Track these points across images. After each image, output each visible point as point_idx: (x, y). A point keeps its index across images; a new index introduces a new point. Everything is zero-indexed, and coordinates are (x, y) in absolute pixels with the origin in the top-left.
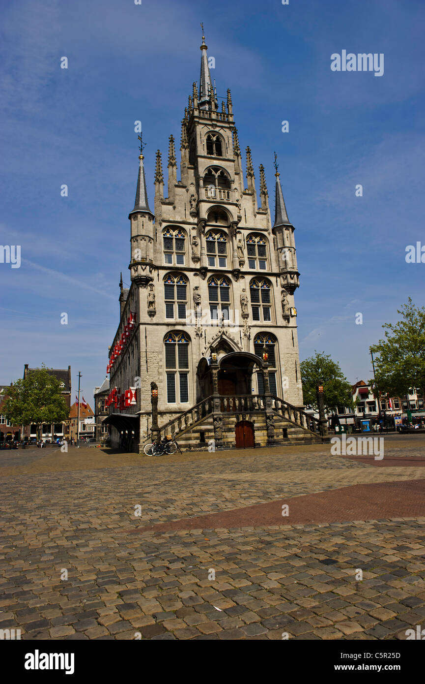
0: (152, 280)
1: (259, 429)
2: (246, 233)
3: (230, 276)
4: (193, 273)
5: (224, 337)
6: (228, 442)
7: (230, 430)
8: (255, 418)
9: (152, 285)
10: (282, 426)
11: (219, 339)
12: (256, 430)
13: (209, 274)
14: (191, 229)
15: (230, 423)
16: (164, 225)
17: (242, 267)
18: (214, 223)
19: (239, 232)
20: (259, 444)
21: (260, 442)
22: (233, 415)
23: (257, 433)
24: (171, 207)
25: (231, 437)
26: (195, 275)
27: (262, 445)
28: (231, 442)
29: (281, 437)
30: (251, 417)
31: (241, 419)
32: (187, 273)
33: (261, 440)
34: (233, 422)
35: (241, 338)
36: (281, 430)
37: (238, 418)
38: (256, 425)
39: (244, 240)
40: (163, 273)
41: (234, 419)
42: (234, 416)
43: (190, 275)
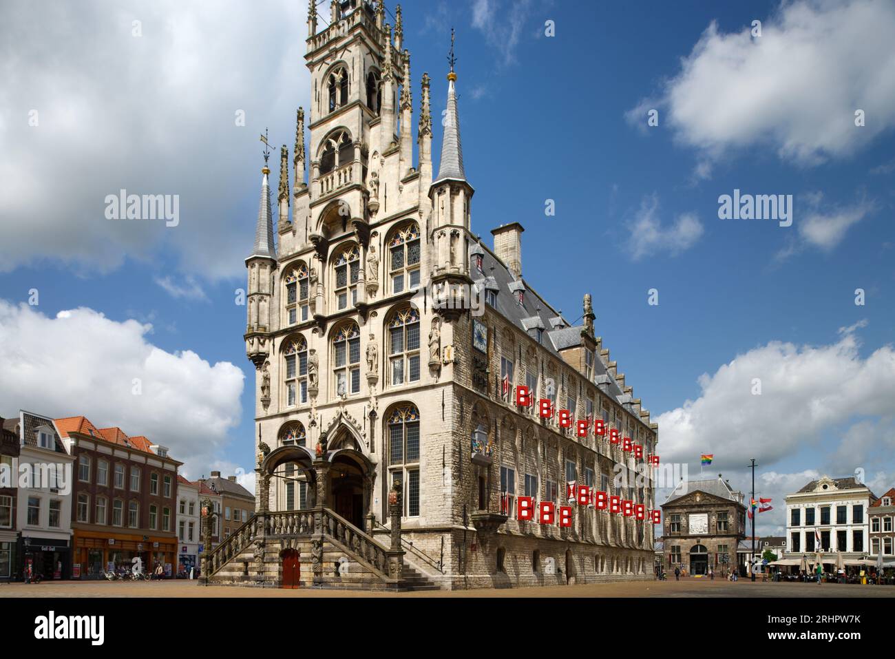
0: (267, 355)
1: (307, 561)
2: (383, 230)
3: (356, 317)
4: (311, 330)
5: (343, 421)
6: (269, 578)
7: (272, 561)
8: (301, 545)
9: (268, 363)
10: (333, 557)
11: (337, 426)
12: (302, 562)
13: (330, 325)
14: (312, 258)
15: (274, 550)
16: (283, 266)
17: (373, 296)
18: (340, 234)
19: (375, 233)
20: (303, 583)
21: (305, 580)
22: (277, 539)
23: (303, 567)
24: (291, 234)
25: (274, 570)
26: (315, 331)
27: (308, 584)
28: (273, 577)
29: (332, 575)
30: (297, 543)
31: (286, 547)
32: (304, 332)
33: (306, 578)
34: (277, 549)
35: (365, 418)
36: (332, 565)
37: (282, 545)
38: (302, 555)
39: (380, 245)
40: (279, 341)
41: (278, 546)
42: (278, 541)
43: (307, 333)
